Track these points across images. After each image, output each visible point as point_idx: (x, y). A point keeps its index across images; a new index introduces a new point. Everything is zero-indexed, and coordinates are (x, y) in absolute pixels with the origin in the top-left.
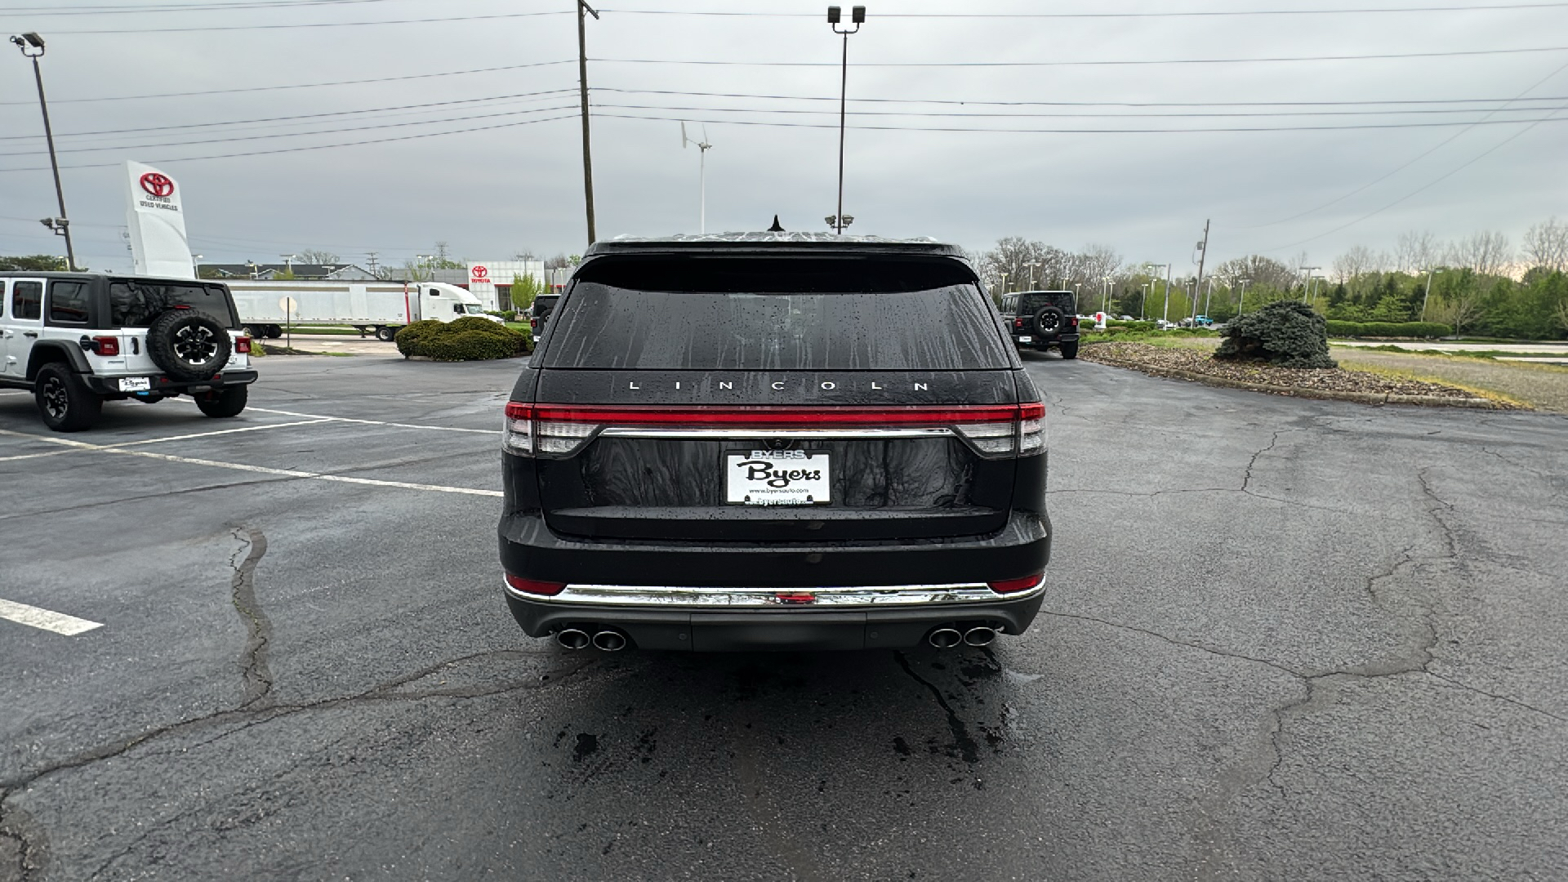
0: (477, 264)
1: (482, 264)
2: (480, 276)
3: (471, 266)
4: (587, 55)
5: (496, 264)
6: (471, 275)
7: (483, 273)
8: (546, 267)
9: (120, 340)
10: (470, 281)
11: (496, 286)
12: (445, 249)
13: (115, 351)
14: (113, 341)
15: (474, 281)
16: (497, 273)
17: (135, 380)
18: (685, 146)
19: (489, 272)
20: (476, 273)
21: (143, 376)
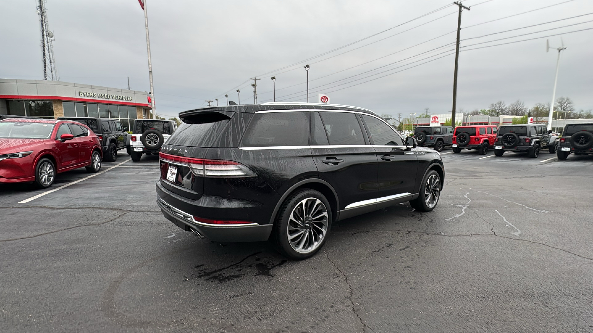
0: (434, 116)
1: (436, 116)
2: (435, 120)
3: (432, 116)
4: (461, 27)
5: (442, 115)
6: (431, 120)
7: (436, 119)
8: (464, 115)
9: (137, 137)
10: (431, 122)
11: (441, 124)
12: (428, 110)
13: (135, 140)
14: (135, 137)
15: (432, 122)
16: (442, 119)
17: (139, 148)
18: (548, 51)
19: (439, 119)
20: (434, 119)
21: (141, 147)
